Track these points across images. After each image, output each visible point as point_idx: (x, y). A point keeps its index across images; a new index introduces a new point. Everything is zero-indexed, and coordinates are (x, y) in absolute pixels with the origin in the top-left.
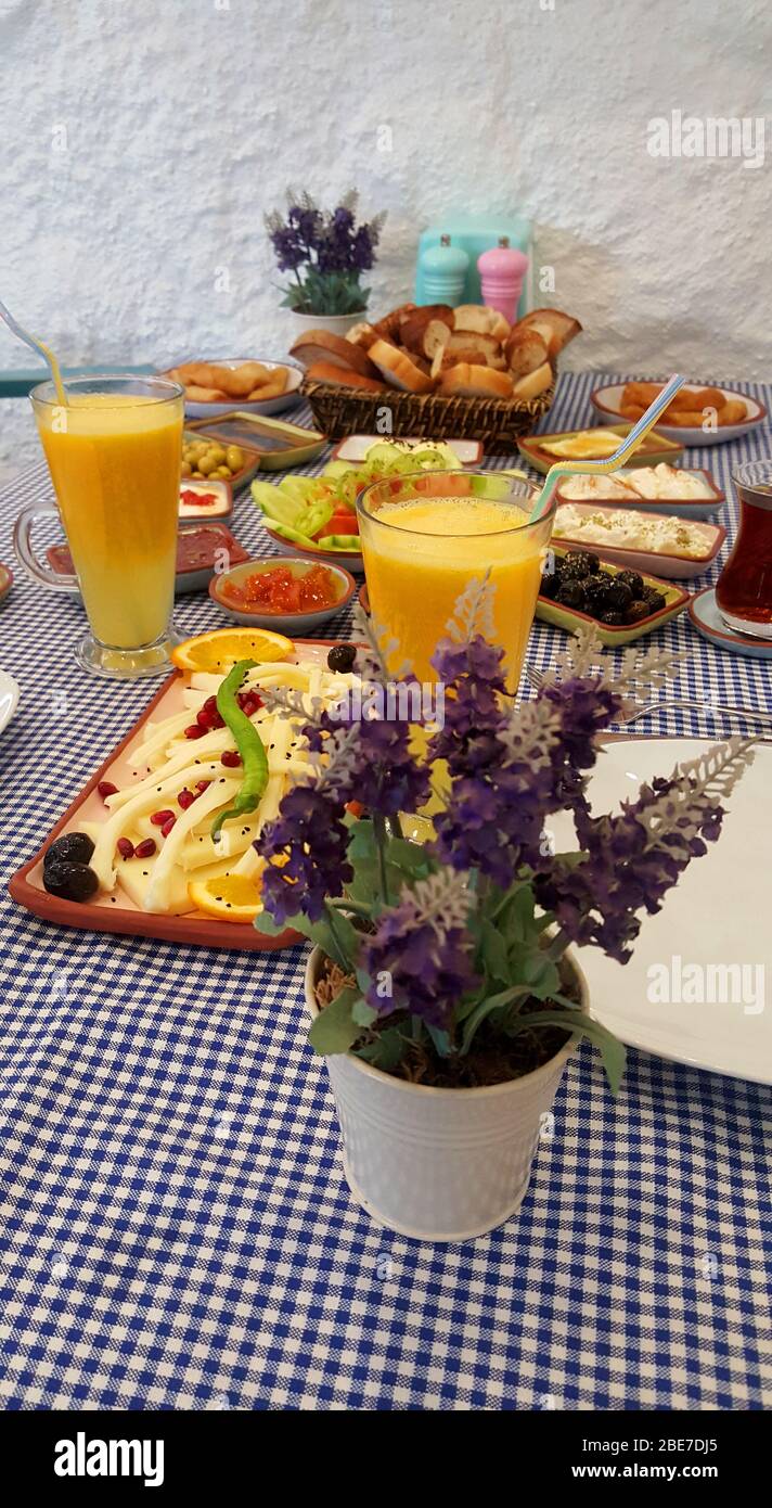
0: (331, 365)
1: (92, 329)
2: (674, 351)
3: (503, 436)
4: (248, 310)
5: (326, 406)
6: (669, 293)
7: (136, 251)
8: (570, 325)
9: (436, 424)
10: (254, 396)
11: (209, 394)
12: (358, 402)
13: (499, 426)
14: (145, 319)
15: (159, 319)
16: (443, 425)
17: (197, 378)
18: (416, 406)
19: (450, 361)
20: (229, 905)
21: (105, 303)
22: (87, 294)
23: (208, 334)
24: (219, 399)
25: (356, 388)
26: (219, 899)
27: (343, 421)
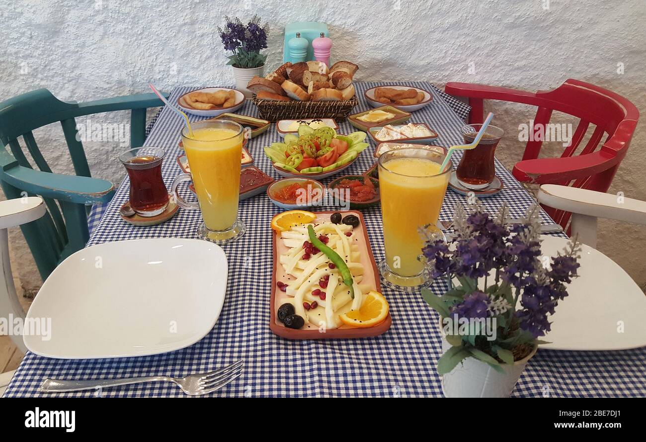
0: (267, 92)
1: (133, 77)
2: (384, 71)
3: (339, 115)
4: (205, 65)
5: (266, 108)
6: (382, 49)
7: (152, 42)
8: (354, 67)
9: (312, 112)
10: (226, 105)
11: (208, 106)
12: (280, 106)
13: (338, 111)
14: (157, 71)
15: (164, 71)
16: (315, 113)
17: (199, 99)
18: (304, 106)
19: (317, 88)
20: (361, 322)
21: (138, 65)
22: (130, 62)
23: (187, 76)
24: (212, 108)
25: (279, 100)
26: (356, 320)
27: (272, 114)
